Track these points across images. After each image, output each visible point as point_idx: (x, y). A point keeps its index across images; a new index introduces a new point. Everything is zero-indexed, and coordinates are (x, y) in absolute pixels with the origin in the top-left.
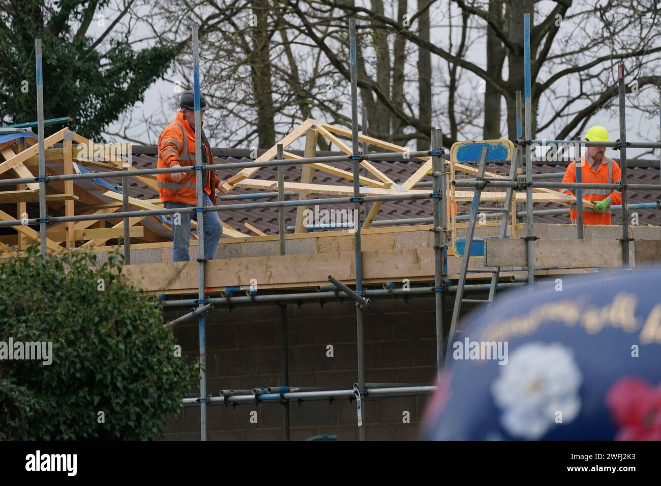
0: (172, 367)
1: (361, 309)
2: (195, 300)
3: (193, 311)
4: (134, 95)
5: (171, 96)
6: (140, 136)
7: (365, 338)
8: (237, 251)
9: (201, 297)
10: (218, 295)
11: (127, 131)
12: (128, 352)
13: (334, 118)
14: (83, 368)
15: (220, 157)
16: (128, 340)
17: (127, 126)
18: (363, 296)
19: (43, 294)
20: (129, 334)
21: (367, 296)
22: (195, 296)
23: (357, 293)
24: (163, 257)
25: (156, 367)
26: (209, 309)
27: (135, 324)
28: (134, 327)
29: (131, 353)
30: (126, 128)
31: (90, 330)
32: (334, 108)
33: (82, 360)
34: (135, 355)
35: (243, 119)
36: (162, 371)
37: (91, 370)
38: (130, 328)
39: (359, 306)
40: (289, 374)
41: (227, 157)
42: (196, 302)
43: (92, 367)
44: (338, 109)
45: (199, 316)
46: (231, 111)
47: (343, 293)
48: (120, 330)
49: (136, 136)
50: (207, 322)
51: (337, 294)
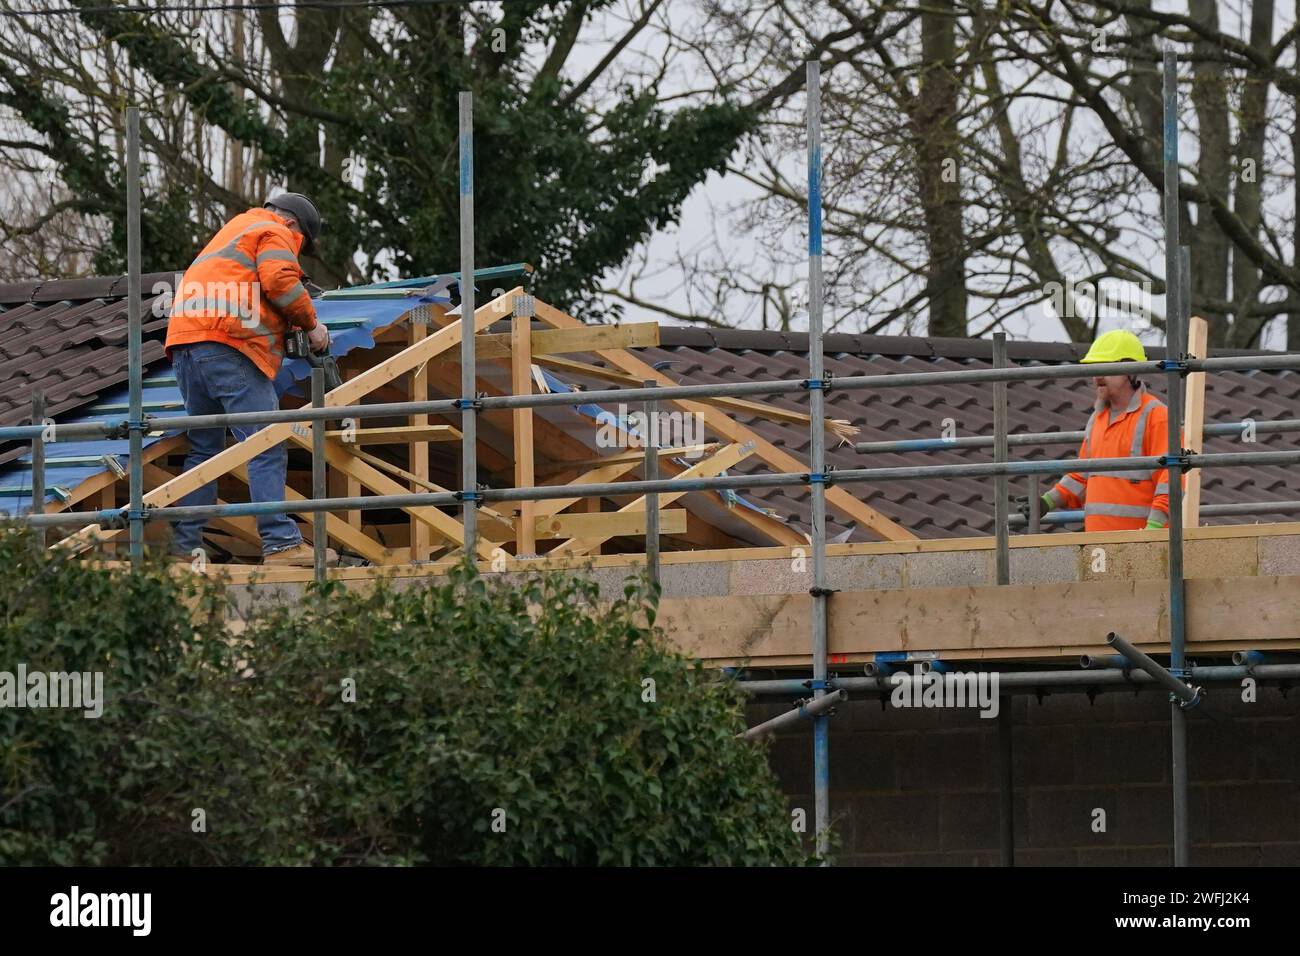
0: (766, 837)
1: (1183, 710)
2: (805, 681)
3: (801, 705)
4: (660, 206)
5: (735, 204)
6: (667, 295)
7: (1191, 774)
8: (898, 571)
9: (819, 674)
10: (856, 671)
11: (636, 284)
12: (670, 802)
13: (1104, 262)
14: (571, 838)
15: (854, 354)
16: (669, 777)
17: (636, 273)
18: (1186, 681)
19: (482, 668)
20: (671, 763)
21: (1195, 681)
22: (807, 672)
23: (1174, 673)
24: (732, 583)
25: (730, 838)
26: (836, 702)
27: (683, 739)
28: (682, 746)
29: (675, 805)
30: (634, 279)
31: (585, 752)
32: (1100, 236)
33: (569, 817)
34: (685, 811)
35: (902, 263)
36: (745, 845)
37: (588, 840)
38: (674, 748)
39: (1177, 702)
40: (1016, 850)
41: (869, 355)
42: (809, 685)
43: (590, 835)
44: (1108, 241)
45: (815, 716)
46: (871, 244)
47: (1141, 673)
48: (651, 753)
49: (658, 297)
50: (831, 729)
51: (1126, 674)
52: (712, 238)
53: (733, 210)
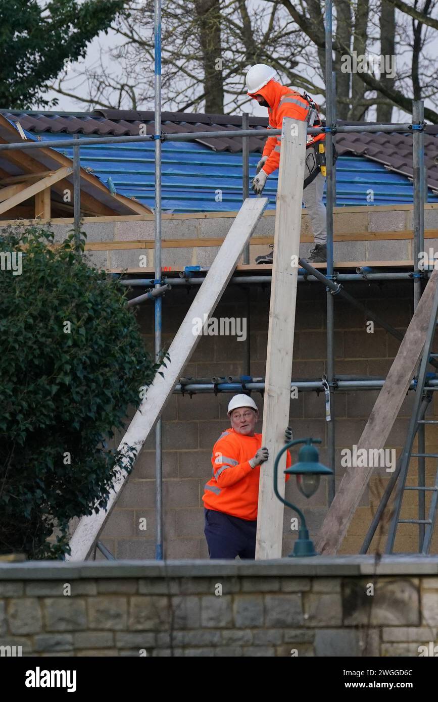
0: (135, 356)
1: (332, 294)
2: (151, 280)
3: (149, 291)
4: (76, 49)
5: (112, 47)
6: (74, 89)
7: (335, 325)
8: (195, 227)
9: (158, 277)
10: (175, 275)
11: (62, 84)
12: (89, 338)
13: (290, 79)
14: (42, 355)
15: (173, 122)
16: (89, 326)
17: (62, 78)
18: (334, 281)
20: (90, 319)
21: (338, 281)
22: (151, 275)
23: (329, 277)
24: (116, 232)
25: (118, 355)
26: (167, 291)
27: (95, 307)
28: (95, 311)
29: (91, 340)
30: (61, 81)
32: (288, 65)
33: (41, 346)
34: (96, 343)
35: (193, 77)
36: (125, 359)
37: (50, 357)
38: (91, 313)
39: (329, 291)
40: (251, 361)
41: (180, 122)
42: (152, 282)
43: (52, 355)
44: (292, 67)
45: (156, 297)
46: (180, 68)
47: (312, 277)
48: (81, 314)
49: (70, 89)
50: (163, 303)
51: (305, 278)
52: (99, 62)
53: (111, 50)
